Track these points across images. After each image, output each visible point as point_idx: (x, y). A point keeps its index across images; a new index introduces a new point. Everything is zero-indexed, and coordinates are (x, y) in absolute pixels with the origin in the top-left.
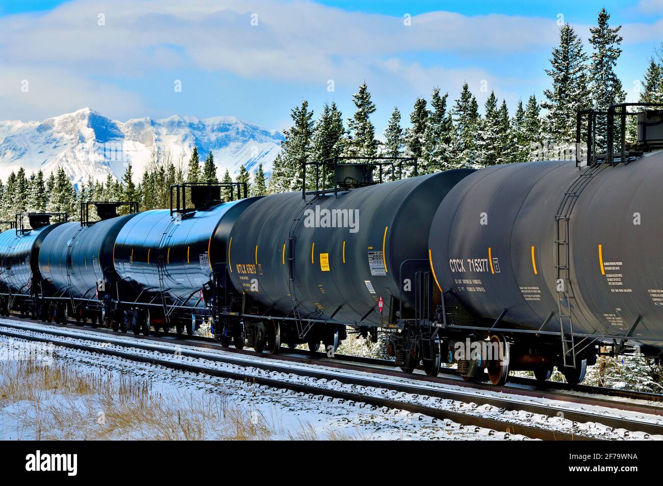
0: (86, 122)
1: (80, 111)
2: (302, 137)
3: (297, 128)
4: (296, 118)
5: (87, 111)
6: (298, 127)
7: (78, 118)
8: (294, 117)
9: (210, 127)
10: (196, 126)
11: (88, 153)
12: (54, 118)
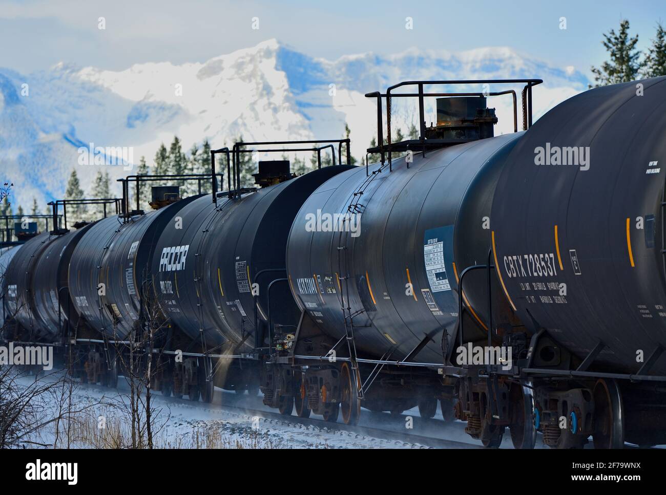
0: (273, 61)
1: (263, 45)
2: (621, 78)
3: (613, 64)
4: (611, 48)
5: (273, 45)
6: (615, 61)
7: (260, 56)
8: (608, 47)
9: (470, 65)
10: (446, 64)
11: (275, 110)
12: (222, 57)
